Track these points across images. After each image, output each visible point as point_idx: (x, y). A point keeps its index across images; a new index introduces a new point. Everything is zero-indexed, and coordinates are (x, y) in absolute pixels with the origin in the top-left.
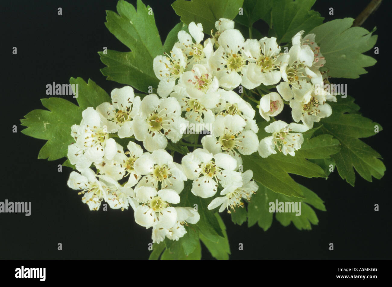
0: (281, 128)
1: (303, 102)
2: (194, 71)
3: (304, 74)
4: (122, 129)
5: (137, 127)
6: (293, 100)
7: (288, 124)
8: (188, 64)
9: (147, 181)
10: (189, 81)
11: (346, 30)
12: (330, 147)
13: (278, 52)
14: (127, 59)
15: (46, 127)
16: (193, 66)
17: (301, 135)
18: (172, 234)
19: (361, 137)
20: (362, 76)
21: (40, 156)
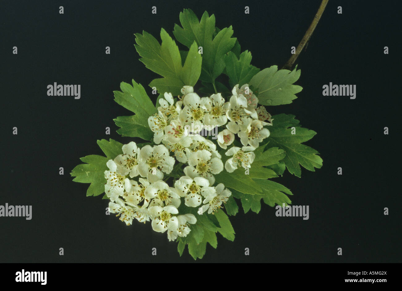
0: (237, 151)
1: (248, 132)
2: (171, 125)
3: (244, 113)
4: (132, 171)
5: (141, 169)
6: (240, 132)
7: (240, 148)
8: (167, 121)
9: (154, 203)
10: (169, 132)
11: (275, 73)
12: (278, 155)
13: (224, 102)
14: (134, 120)
15: (88, 175)
16: (170, 121)
17: (253, 153)
18: (182, 233)
19: (302, 142)
20: (294, 101)
21: (88, 195)
